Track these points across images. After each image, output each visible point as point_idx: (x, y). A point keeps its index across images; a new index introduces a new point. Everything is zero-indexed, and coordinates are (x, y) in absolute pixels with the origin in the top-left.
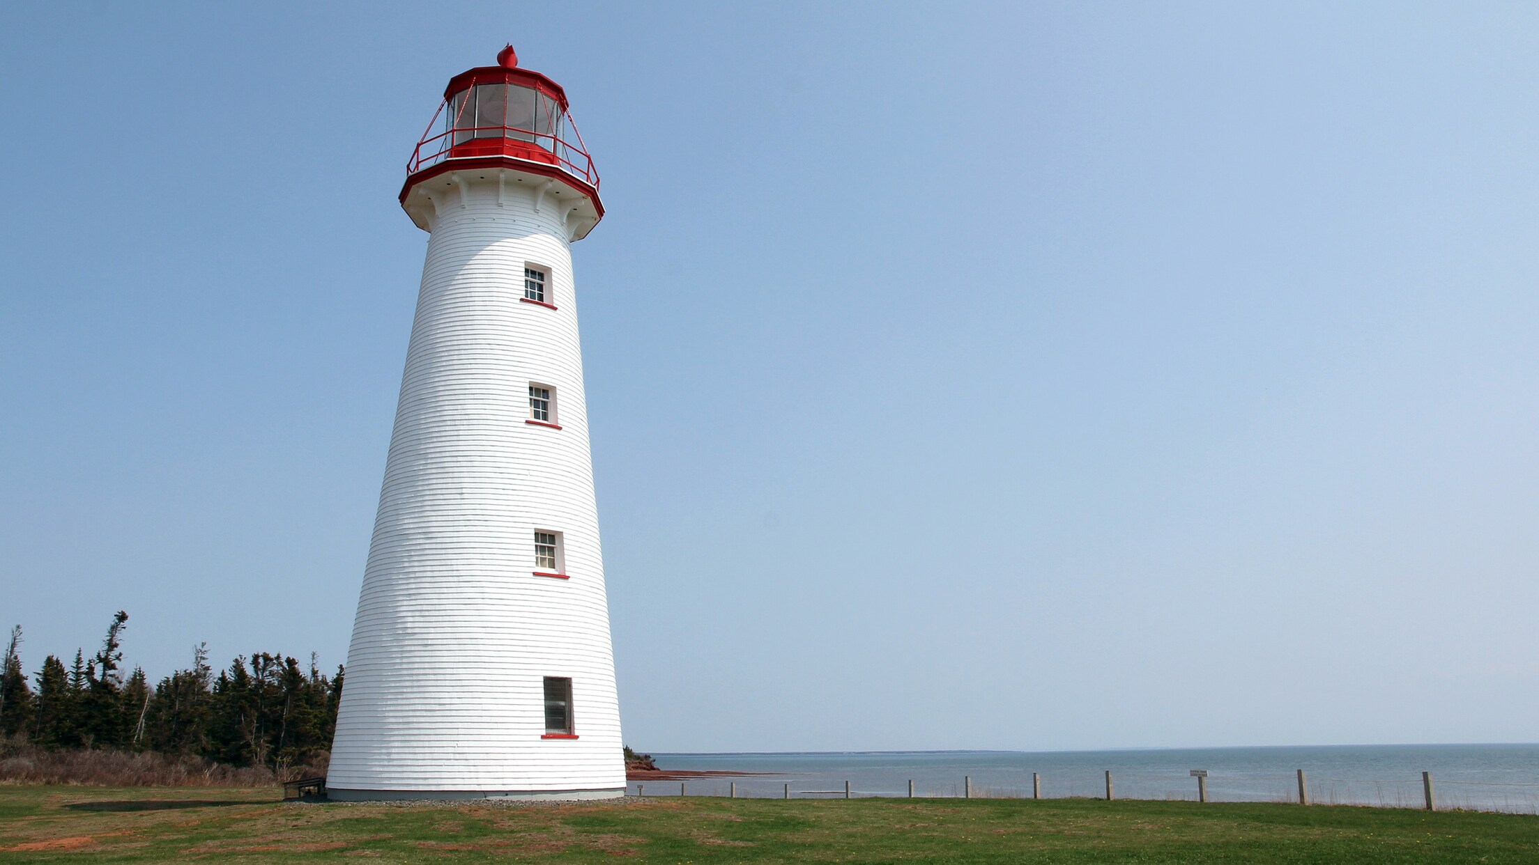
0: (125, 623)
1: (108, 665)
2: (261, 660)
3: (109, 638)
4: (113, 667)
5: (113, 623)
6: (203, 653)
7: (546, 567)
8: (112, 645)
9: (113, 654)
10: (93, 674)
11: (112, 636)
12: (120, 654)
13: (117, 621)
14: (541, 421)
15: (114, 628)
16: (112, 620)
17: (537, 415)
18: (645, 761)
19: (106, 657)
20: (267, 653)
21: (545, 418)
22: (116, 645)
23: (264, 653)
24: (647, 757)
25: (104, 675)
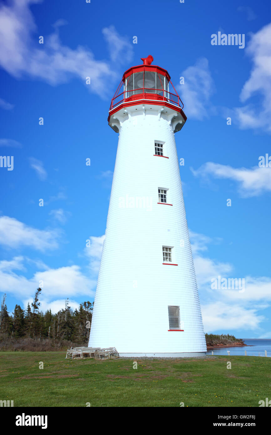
0: (41, 292)
1: (36, 307)
2: (87, 304)
3: (35, 297)
4: (37, 308)
5: (36, 292)
6: (68, 302)
7: (168, 261)
8: (36, 300)
9: (37, 303)
10: (30, 310)
11: (37, 296)
12: (40, 303)
13: (38, 291)
14: (164, 203)
15: (37, 294)
16: (36, 291)
17: (162, 201)
18: (241, 341)
19: (35, 304)
20: (89, 301)
21: (165, 202)
22: (38, 300)
23: (88, 301)
24: (241, 340)
25: (34, 311)
